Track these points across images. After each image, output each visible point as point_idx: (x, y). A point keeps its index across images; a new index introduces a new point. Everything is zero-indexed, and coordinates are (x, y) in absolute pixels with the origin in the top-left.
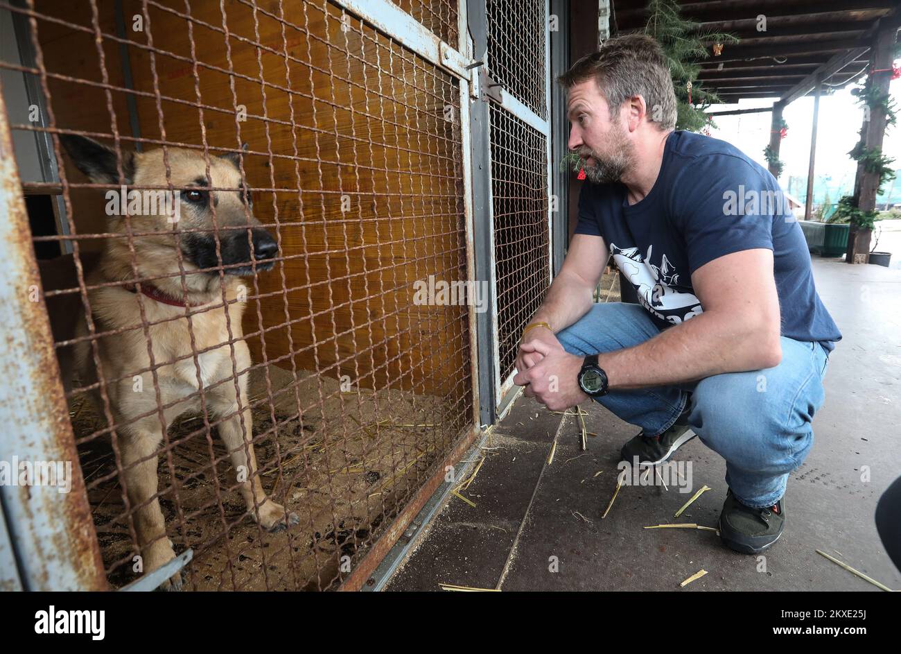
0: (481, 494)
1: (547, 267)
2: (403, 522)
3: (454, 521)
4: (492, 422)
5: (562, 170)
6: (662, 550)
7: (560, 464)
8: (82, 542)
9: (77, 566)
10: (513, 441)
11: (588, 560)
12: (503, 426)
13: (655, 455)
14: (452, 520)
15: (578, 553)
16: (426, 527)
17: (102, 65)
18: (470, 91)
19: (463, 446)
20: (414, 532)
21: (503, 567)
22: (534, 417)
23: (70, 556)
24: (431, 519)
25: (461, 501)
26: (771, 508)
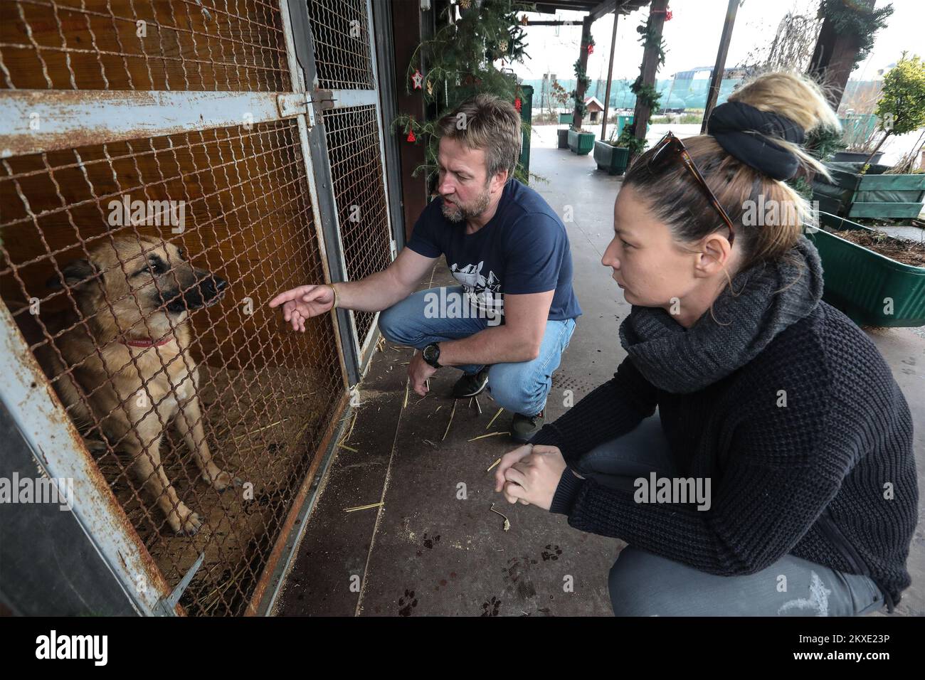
0: (360, 442)
1: (387, 227)
2: (309, 479)
3: (344, 466)
4: (358, 381)
5: (392, 132)
6: (478, 452)
7: (412, 406)
8: (153, 574)
9: (154, 585)
10: (376, 394)
11: (435, 469)
12: (366, 382)
13: (475, 388)
14: (343, 465)
15: (428, 467)
16: (325, 476)
17: (76, 308)
18: (307, 122)
19: (340, 409)
20: (319, 481)
21: (383, 488)
22: (389, 370)
23: (150, 582)
24: (328, 468)
25: (346, 450)
26: (538, 415)
